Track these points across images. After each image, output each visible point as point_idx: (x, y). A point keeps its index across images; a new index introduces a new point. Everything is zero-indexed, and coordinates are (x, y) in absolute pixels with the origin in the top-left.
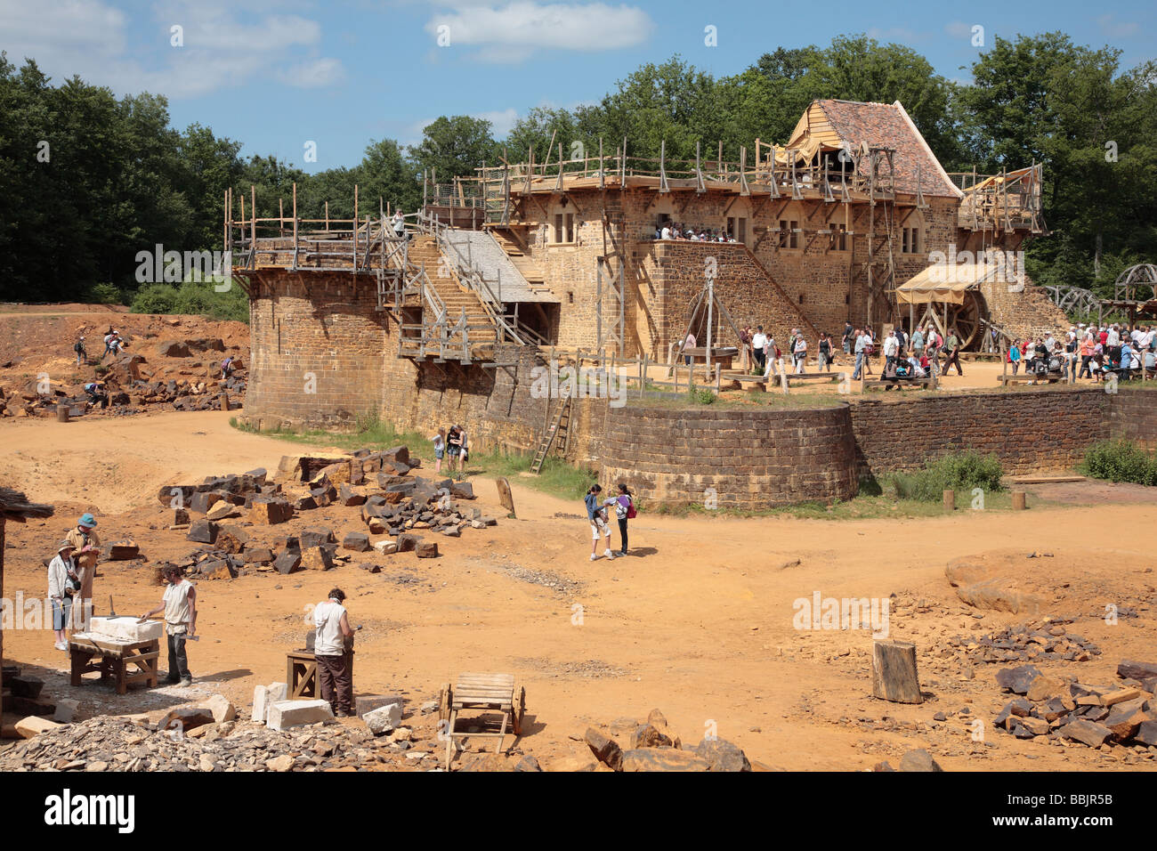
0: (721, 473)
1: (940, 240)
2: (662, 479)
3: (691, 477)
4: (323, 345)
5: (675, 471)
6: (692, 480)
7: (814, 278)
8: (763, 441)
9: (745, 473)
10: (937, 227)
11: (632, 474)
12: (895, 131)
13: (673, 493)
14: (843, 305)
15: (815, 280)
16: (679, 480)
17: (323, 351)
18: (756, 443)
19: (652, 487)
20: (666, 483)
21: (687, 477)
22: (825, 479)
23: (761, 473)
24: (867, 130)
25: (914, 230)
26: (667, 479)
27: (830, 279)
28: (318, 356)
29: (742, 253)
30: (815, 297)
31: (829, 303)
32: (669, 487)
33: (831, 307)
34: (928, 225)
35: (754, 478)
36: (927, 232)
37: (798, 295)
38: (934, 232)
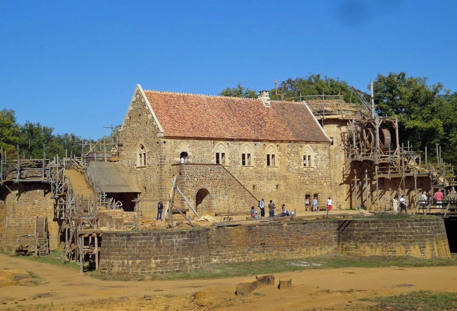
0: (140, 259)
1: (322, 160)
2: (116, 263)
3: (128, 261)
4: (31, 213)
5: (121, 259)
6: (128, 263)
7: (260, 178)
8: (157, 245)
9: (149, 258)
10: (320, 155)
11: (106, 261)
12: (301, 114)
13: (121, 268)
14: (275, 190)
15: (260, 179)
16: (123, 263)
17: (31, 216)
18: (154, 246)
19: (113, 266)
20: (118, 264)
21: (126, 261)
22: (186, 261)
23: (156, 258)
24: (287, 114)
25: (309, 156)
26: (119, 262)
27: (268, 178)
28: (29, 218)
29: (220, 168)
30: (261, 186)
31: (268, 189)
32: (119, 266)
33: (269, 191)
34: (316, 154)
35: (153, 261)
36: (315, 157)
37: (252, 186)
38: (319, 157)
